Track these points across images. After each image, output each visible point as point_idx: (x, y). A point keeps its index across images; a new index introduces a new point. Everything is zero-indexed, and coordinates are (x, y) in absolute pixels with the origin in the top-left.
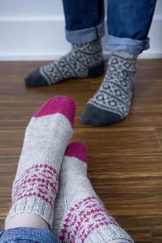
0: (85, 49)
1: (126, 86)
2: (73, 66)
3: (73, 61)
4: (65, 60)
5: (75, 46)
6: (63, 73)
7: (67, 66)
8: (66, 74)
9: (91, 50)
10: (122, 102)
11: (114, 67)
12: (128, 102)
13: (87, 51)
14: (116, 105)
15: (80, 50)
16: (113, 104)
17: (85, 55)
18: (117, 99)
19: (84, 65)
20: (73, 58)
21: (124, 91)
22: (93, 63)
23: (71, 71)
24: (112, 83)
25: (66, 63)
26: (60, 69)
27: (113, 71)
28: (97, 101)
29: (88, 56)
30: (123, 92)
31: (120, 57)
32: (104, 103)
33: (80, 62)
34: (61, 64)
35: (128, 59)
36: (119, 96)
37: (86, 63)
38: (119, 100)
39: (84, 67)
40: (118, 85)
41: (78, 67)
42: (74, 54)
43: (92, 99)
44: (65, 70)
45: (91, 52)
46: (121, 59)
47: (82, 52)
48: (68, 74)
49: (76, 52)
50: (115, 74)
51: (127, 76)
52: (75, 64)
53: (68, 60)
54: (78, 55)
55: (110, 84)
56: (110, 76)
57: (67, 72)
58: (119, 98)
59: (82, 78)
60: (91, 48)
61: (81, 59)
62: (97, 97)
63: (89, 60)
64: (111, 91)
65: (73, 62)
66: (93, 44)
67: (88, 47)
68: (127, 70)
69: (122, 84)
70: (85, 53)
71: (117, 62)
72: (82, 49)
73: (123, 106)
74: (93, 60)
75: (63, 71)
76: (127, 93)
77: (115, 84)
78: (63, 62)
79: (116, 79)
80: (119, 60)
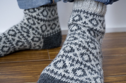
0: (38, 15)
1: (95, 48)
2: (25, 34)
3: (25, 28)
4: (16, 28)
5: (27, 11)
6: (14, 43)
7: (18, 35)
8: (17, 44)
9: (46, 16)
10: (92, 70)
11: (77, 25)
12: (100, 70)
13: (41, 17)
14: (85, 74)
15: (32, 16)
16: (79, 72)
17: (39, 21)
18: (85, 66)
19: (39, 33)
20: (25, 26)
21: (93, 54)
22: (49, 32)
23: (23, 40)
24: (76, 44)
25: (17, 31)
26: (10, 38)
27: (76, 30)
28: (56, 70)
29: (42, 23)
30: (92, 57)
31: (84, 12)
32: (67, 72)
33: (33, 29)
34: (11, 33)
35: (94, 14)
36: (87, 61)
37: (40, 31)
38: (89, 68)
39: (39, 36)
40: (84, 47)
41: (32, 36)
42: (26, 21)
43: (47, 68)
44: (16, 39)
45: (45, 18)
46: (85, 14)
47: (35, 18)
48: (20, 44)
49: (28, 19)
50: (79, 34)
51: (94, 36)
52: (28, 32)
53: (19, 28)
54: (31, 21)
55: (73, 46)
56: (73, 37)
57: (18, 41)
58: (88, 64)
59: (37, 50)
60: (45, 13)
61: (34, 27)
62: (55, 64)
63: (44, 28)
64: (75, 55)
65: (26, 30)
66: (47, 9)
67: (42, 13)
68: (95, 28)
69: (89, 46)
70: (38, 19)
71: (80, 19)
72: (34, 14)
73: (96, 75)
74: (49, 28)
75: (14, 40)
76: (97, 58)
77: (80, 45)
78: (13, 31)
79: (81, 39)
80: (82, 15)
